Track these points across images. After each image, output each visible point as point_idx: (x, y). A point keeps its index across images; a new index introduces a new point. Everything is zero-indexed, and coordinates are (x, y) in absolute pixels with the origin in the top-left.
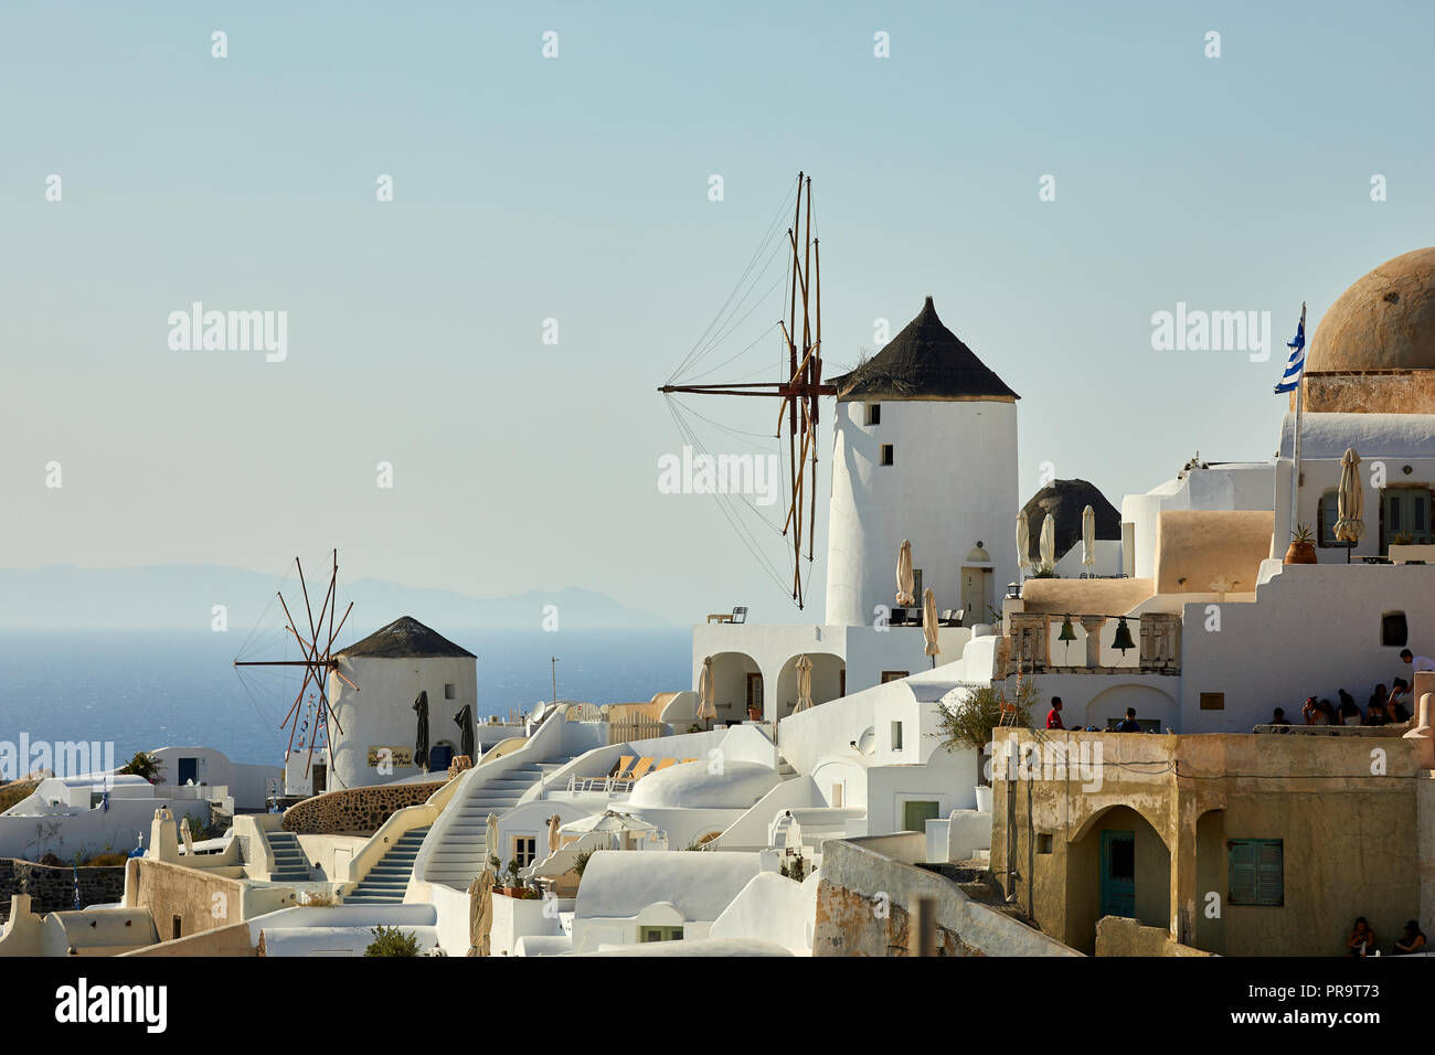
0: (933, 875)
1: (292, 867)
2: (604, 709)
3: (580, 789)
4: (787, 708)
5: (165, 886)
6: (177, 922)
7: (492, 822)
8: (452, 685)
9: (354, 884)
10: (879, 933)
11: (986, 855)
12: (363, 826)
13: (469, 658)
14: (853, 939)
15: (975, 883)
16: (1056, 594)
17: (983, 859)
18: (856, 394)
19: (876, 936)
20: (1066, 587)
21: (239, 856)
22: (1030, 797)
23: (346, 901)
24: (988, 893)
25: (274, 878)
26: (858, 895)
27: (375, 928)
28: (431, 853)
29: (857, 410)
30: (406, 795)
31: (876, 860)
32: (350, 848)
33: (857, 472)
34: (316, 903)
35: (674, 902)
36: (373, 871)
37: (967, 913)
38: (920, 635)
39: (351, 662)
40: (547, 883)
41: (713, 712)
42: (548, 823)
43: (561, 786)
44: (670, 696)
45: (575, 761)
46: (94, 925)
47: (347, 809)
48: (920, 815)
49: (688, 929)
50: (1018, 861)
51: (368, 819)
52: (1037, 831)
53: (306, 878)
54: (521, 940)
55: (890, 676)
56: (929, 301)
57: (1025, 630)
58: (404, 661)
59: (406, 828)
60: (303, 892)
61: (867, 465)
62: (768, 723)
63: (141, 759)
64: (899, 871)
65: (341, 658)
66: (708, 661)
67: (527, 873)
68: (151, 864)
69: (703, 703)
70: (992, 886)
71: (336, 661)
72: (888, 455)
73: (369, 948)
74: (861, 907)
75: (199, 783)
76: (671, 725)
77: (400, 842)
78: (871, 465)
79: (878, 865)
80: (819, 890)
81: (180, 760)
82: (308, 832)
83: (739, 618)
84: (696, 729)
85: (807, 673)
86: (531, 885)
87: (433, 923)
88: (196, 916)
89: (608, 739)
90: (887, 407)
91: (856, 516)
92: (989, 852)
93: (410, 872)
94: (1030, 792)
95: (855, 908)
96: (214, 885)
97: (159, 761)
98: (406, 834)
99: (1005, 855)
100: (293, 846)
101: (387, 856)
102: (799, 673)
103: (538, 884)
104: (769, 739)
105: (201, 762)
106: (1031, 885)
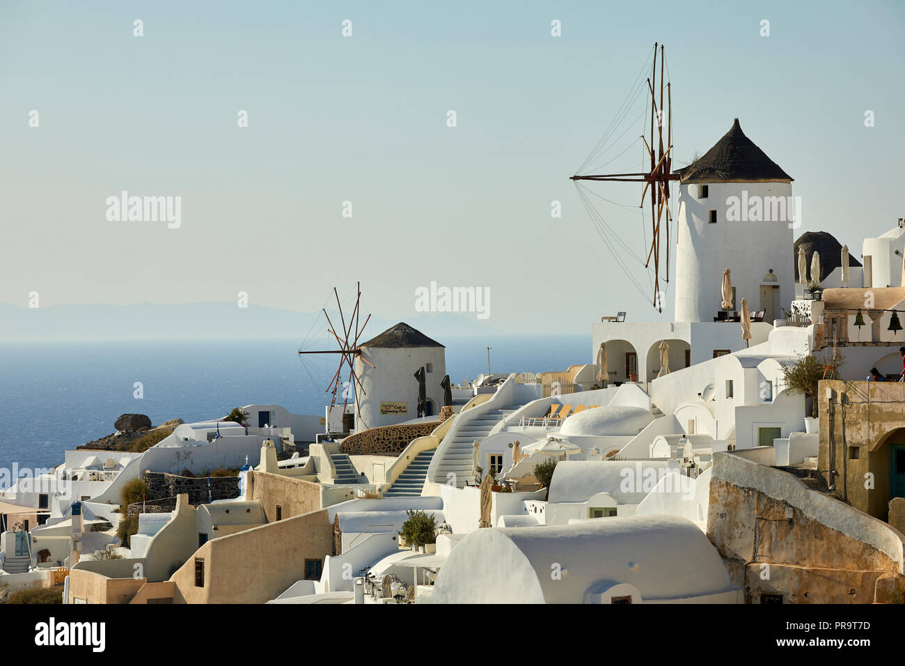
0: (784, 473)
1: (347, 476)
2: (538, 376)
3: (527, 425)
4: (653, 374)
5: (270, 487)
6: (279, 510)
7: (477, 445)
8: (431, 364)
9: (389, 485)
10: (751, 511)
11: (813, 460)
12: (388, 449)
13: (441, 348)
14: (734, 514)
15: (809, 478)
16: (843, 298)
17: (813, 463)
18: (693, 179)
19: (748, 512)
20: (849, 293)
21: (313, 469)
22: (844, 424)
23: (385, 495)
24: (817, 484)
25: (336, 482)
26: (736, 486)
27: (409, 511)
28: (437, 465)
29: (693, 189)
30: (414, 430)
31: (747, 464)
32: (382, 462)
33: (695, 228)
34: (369, 497)
35: (610, 492)
36: (400, 477)
37: (808, 497)
38: (739, 327)
39: (368, 350)
40: (513, 483)
41: (606, 377)
42: (511, 446)
43: (515, 423)
44: (579, 368)
45: (523, 408)
46: (227, 512)
47: (378, 439)
48: (769, 436)
49: (620, 509)
50: (837, 464)
51: (391, 445)
52: (849, 445)
53: (355, 482)
54: (502, 518)
55: (718, 353)
56: (737, 121)
57: (833, 319)
58: (402, 350)
59: (419, 450)
60: (359, 491)
61: (701, 223)
62: (642, 383)
63: (236, 412)
64: (763, 471)
65: (363, 348)
66: (603, 346)
67: (500, 477)
68: (261, 474)
69: (601, 371)
70: (819, 480)
71: (360, 350)
72: (714, 217)
73: (405, 523)
74: (738, 493)
75: (272, 426)
76: (580, 385)
77: (416, 459)
78: (702, 223)
79: (749, 467)
80: (711, 484)
81: (260, 412)
82: (355, 453)
83: (621, 318)
84: (596, 387)
85: (666, 352)
86: (503, 484)
87: (441, 507)
88: (291, 505)
89: (542, 394)
90: (712, 187)
91: (694, 253)
92: (817, 459)
93: (425, 477)
94: (843, 420)
95: (734, 495)
96: (302, 486)
97: (248, 414)
98: (420, 454)
99: (828, 460)
100: (346, 463)
101: (409, 468)
102: (661, 352)
103: (507, 483)
104: (644, 392)
105: (272, 413)
106: (845, 479)
